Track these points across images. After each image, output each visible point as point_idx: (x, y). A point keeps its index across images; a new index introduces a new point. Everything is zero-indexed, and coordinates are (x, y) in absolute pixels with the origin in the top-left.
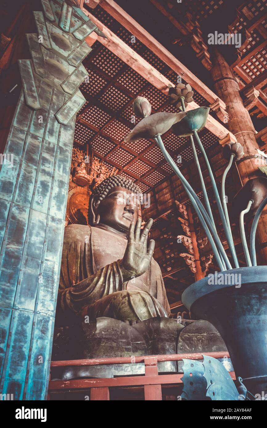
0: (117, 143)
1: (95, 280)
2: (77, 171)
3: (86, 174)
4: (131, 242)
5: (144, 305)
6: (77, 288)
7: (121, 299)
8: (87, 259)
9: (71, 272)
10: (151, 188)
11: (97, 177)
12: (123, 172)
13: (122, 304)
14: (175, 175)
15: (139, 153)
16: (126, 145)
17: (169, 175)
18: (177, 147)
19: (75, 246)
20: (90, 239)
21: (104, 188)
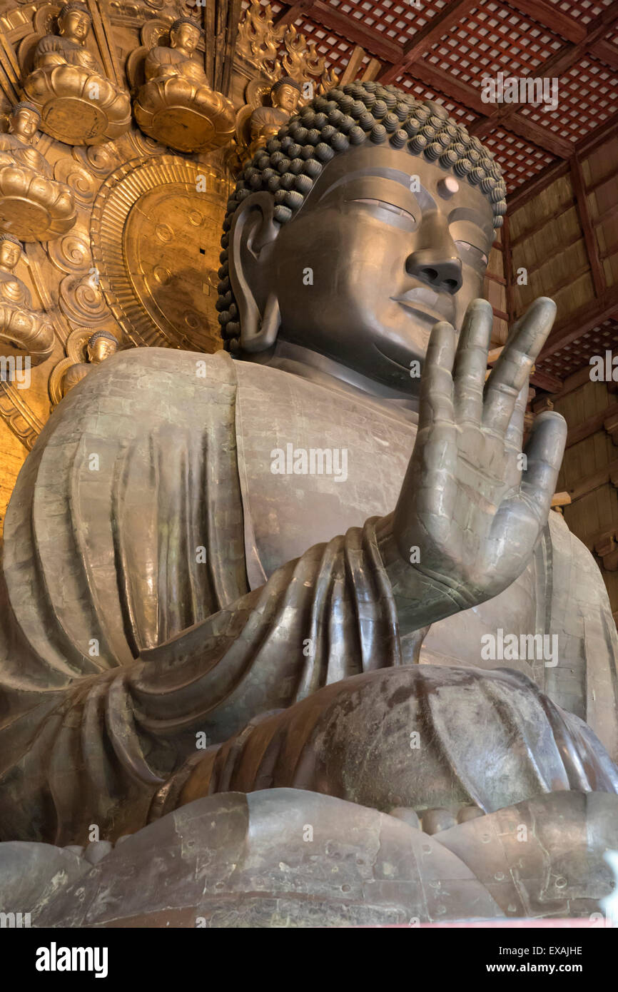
1: (254, 623)
2: (159, 72)
3: (207, 88)
4: (439, 424)
5: (506, 740)
7: (381, 706)
8: (214, 521)
9: (136, 586)
10: (558, 160)
11: (267, 101)
12: (407, 75)
13: (388, 732)
19: (152, 458)
20: (232, 426)
21: (301, 154)
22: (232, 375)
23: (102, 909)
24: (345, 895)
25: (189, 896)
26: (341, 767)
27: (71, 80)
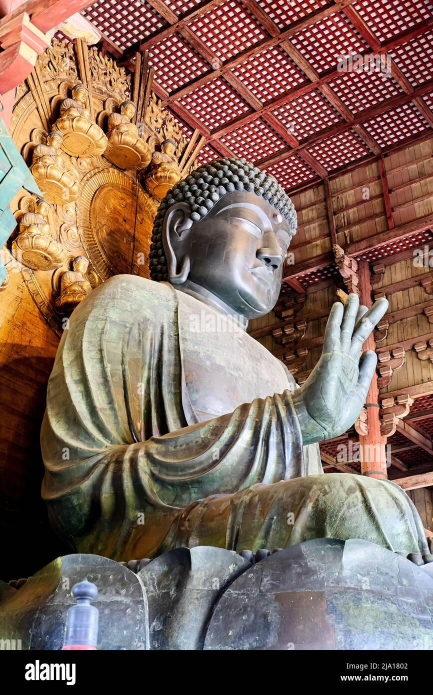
3: (142, 140)
6: (172, 449)
7: (344, 495)
8: (165, 371)
14: (341, 178)
15: (263, 100)
16: (237, 74)
17: (323, 174)
18: (368, 106)
19: (140, 334)
20: (176, 323)
21: (209, 189)
22: (175, 297)
23: (268, 586)
24: (389, 592)
25: (318, 586)
26: (324, 521)
27: (84, 125)
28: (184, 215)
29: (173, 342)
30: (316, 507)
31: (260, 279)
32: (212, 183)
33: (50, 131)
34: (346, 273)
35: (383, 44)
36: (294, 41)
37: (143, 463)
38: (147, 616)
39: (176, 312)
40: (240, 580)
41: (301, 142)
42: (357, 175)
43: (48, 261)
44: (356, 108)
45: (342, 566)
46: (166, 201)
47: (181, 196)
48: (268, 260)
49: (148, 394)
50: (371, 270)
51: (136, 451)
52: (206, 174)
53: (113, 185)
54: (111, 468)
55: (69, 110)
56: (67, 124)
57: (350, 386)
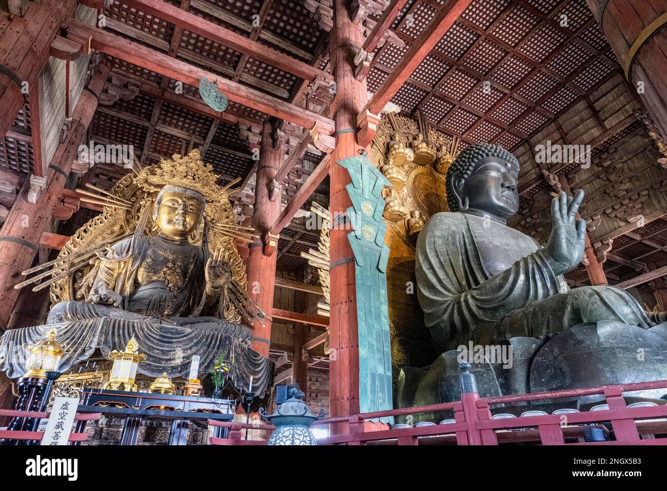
0: (456, 103)
2: (417, 146)
3: (429, 149)
5: (625, 304)
6: (484, 291)
7: (588, 298)
14: (536, 136)
15: (484, 111)
16: (467, 103)
17: (526, 137)
18: (541, 96)
19: (453, 239)
20: (469, 230)
21: (468, 162)
22: (466, 217)
23: (558, 353)
25: (587, 349)
26: (580, 313)
27: (401, 150)
28: (459, 178)
29: (470, 239)
30: (572, 307)
31: (507, 198)
32: (469, 158)
33: (387, 158)
34: (553, 183)
35: (541, 63)
36: (493, 78)
37: (471, 301)
38: (495, 377)
39: (468, 225)
40: (541, 351)
41: (509, 125)
42: (545, 131)
43: (401, 216)
44: (534, 99)
45: (598, 336)
46: (448, 173)
47: (455, 169)
48: (508, 187)
49: (464, 267)
50: (567, 177)
51: (466, 296)
52: (465, 155)
53: (421, 173)
54: (456, 306)
55: (393, 146)
56: (394, 152)
57: (574, 240)
